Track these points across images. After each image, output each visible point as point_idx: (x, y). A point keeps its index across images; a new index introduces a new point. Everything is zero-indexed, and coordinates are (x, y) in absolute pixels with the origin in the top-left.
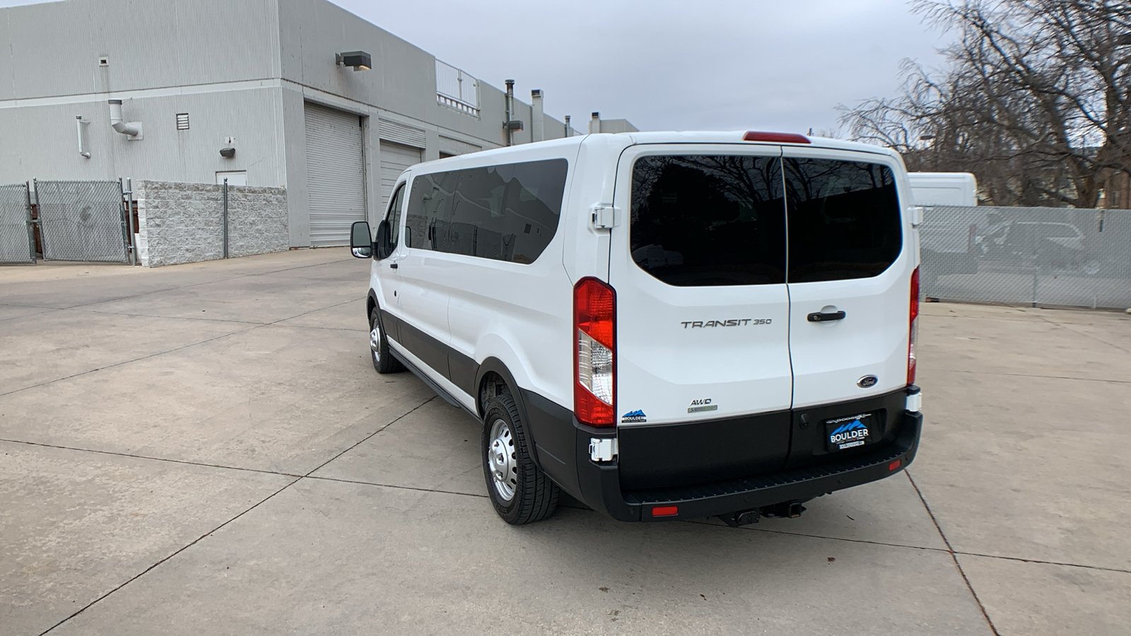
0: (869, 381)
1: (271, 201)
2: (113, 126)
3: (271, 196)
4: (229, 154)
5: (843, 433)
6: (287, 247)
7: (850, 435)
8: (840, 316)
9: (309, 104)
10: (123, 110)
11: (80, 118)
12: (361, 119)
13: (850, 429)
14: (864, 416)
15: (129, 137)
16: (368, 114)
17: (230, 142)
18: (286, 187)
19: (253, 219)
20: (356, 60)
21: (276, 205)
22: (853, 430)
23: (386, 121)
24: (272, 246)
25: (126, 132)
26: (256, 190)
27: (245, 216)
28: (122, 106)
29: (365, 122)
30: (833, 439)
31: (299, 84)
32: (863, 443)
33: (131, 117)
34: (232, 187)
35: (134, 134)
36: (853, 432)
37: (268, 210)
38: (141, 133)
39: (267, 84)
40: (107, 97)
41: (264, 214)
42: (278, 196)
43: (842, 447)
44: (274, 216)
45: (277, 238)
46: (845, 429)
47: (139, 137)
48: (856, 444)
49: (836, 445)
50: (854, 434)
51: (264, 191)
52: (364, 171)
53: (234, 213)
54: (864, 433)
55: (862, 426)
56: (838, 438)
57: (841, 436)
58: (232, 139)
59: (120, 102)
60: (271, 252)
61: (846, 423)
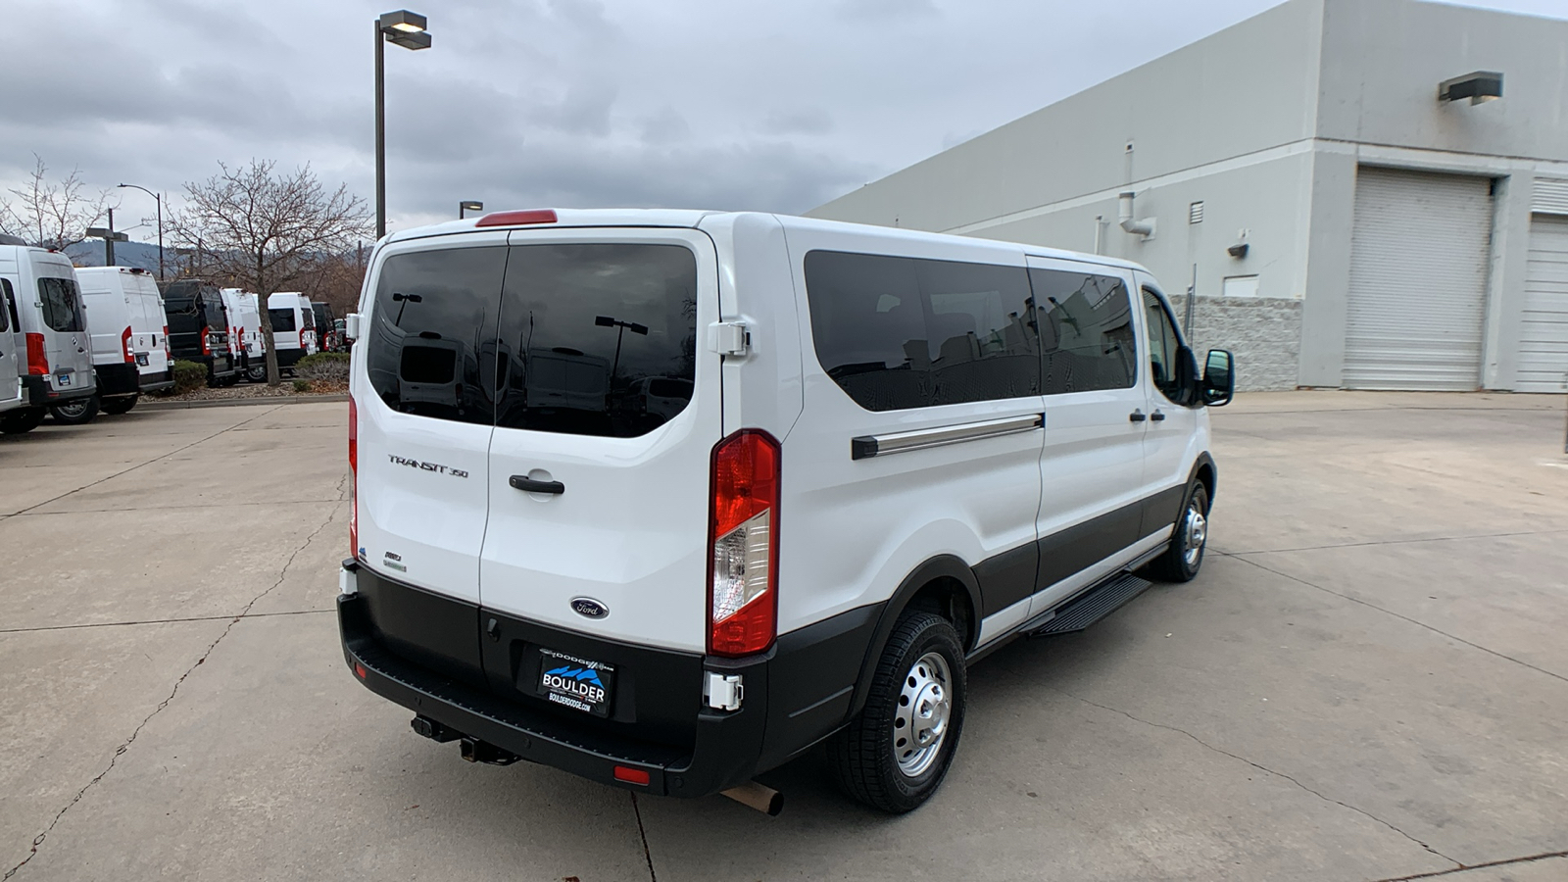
0: (588, 608)
1: (1270, 318)
2: (1122, 224)
3: (1270, 311)
4: (1240, 252)
5: (567, 679)
6: (1292, 385)
7: (577, 688)
8: (557, 489)
9: (1365, 169)
10: (1135, 206)
11: (1100, 218)
12: (1493, 183)
13: (579, 678)
14: (602, 667)
15: (1143, 237)
16: (1506, 173)
17: (1244, 235)
18: (1304, 298)
19: (1234, 342)
20: (1479, 87)
21: (1280, 323)
22: (583, 681)
23: (1556, 180)
24: (1264, 382)
25: (1135, 231)
26: (1245, 301)
27: (1220, 338)
28: (1134, 200)
29: (1501, 188)
30: (547, 680)
31: (1350, 142)
32: (588, 708)
33: (1145, 213)
34: (1202, 299)
35: (1147, 233)
36: (582, 685)
37: (1264, 331)
38: (1154, 231)
39: (1296, 149)
40: (1116, 193)
41: (1254, 335)
42: (1286, 310)
43: (552, 697)
44: (1274, 339)
45: (1274, 372)
46: (572, 674)
47: (1151, 237)
48: (577, 705)
49: (548, 690)
50: (584, 689)
51: (1260, 303)
52: (1487, 269)
53: (1201, 334)
54: (598, 695)
55: (597, 682)
56: (556, 682)
57: (561, 682)
58: (1247, 231)
59: (1131, 195)
60: (1261, 391)
61: (574, 666)
